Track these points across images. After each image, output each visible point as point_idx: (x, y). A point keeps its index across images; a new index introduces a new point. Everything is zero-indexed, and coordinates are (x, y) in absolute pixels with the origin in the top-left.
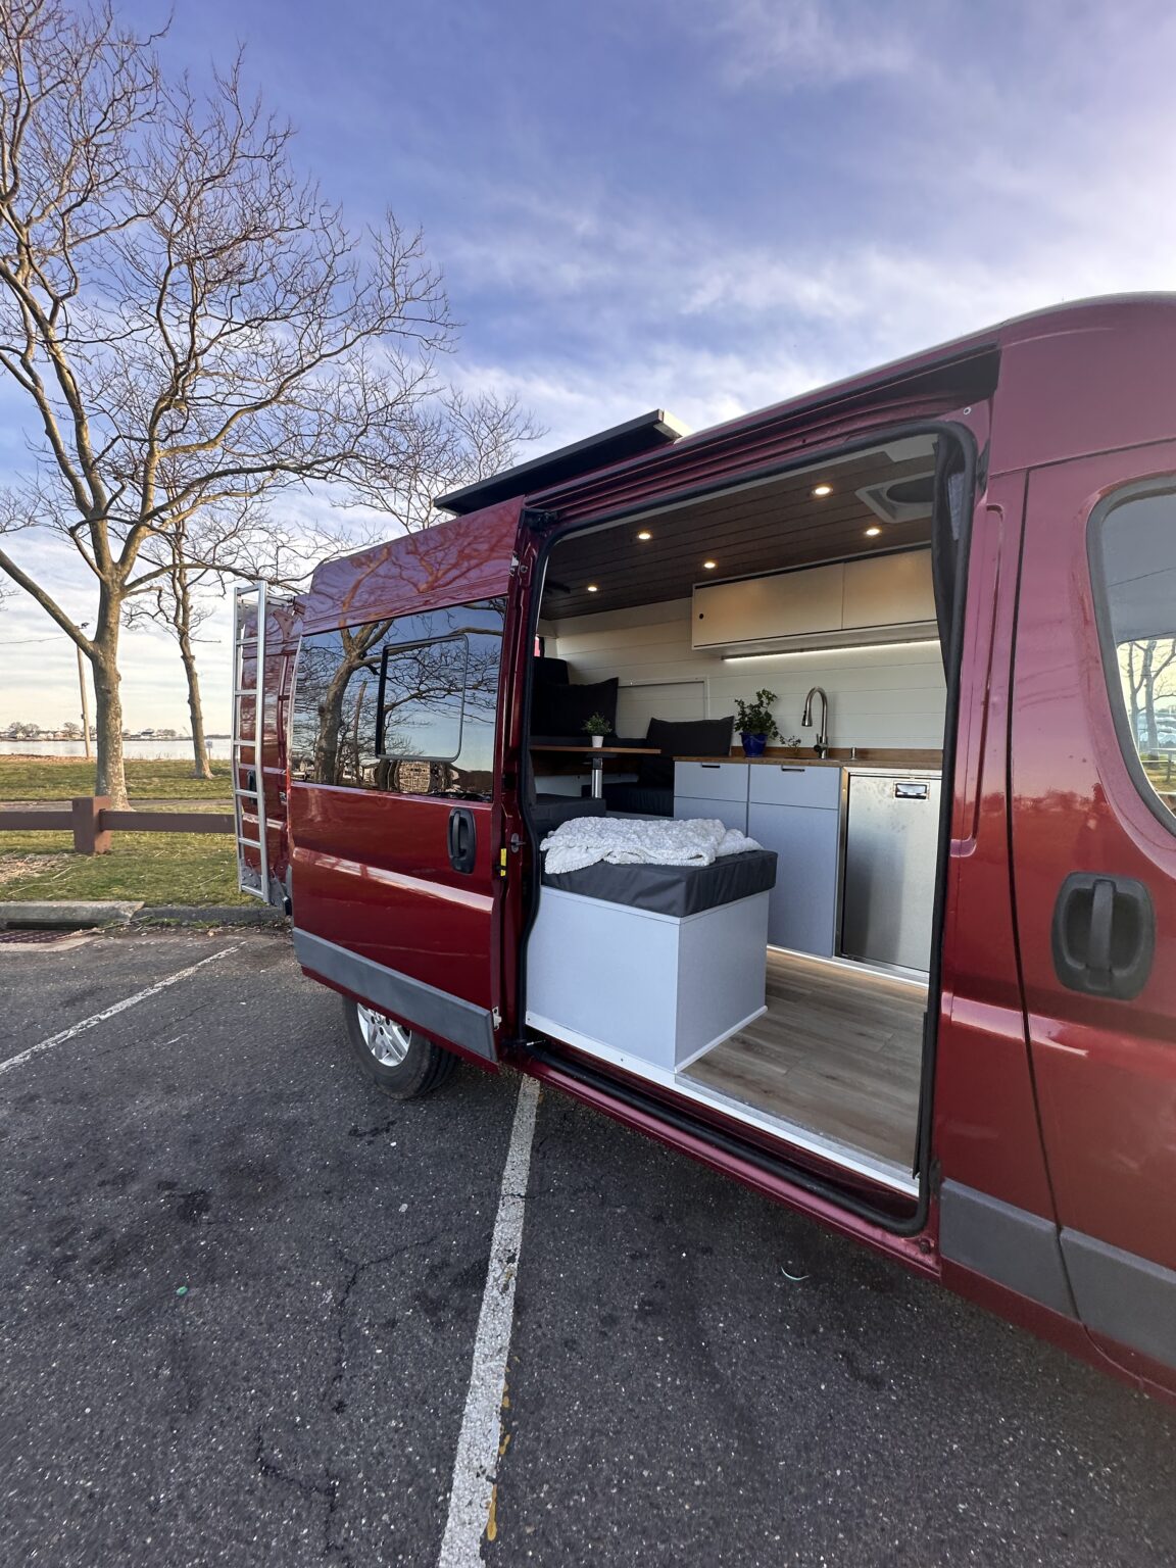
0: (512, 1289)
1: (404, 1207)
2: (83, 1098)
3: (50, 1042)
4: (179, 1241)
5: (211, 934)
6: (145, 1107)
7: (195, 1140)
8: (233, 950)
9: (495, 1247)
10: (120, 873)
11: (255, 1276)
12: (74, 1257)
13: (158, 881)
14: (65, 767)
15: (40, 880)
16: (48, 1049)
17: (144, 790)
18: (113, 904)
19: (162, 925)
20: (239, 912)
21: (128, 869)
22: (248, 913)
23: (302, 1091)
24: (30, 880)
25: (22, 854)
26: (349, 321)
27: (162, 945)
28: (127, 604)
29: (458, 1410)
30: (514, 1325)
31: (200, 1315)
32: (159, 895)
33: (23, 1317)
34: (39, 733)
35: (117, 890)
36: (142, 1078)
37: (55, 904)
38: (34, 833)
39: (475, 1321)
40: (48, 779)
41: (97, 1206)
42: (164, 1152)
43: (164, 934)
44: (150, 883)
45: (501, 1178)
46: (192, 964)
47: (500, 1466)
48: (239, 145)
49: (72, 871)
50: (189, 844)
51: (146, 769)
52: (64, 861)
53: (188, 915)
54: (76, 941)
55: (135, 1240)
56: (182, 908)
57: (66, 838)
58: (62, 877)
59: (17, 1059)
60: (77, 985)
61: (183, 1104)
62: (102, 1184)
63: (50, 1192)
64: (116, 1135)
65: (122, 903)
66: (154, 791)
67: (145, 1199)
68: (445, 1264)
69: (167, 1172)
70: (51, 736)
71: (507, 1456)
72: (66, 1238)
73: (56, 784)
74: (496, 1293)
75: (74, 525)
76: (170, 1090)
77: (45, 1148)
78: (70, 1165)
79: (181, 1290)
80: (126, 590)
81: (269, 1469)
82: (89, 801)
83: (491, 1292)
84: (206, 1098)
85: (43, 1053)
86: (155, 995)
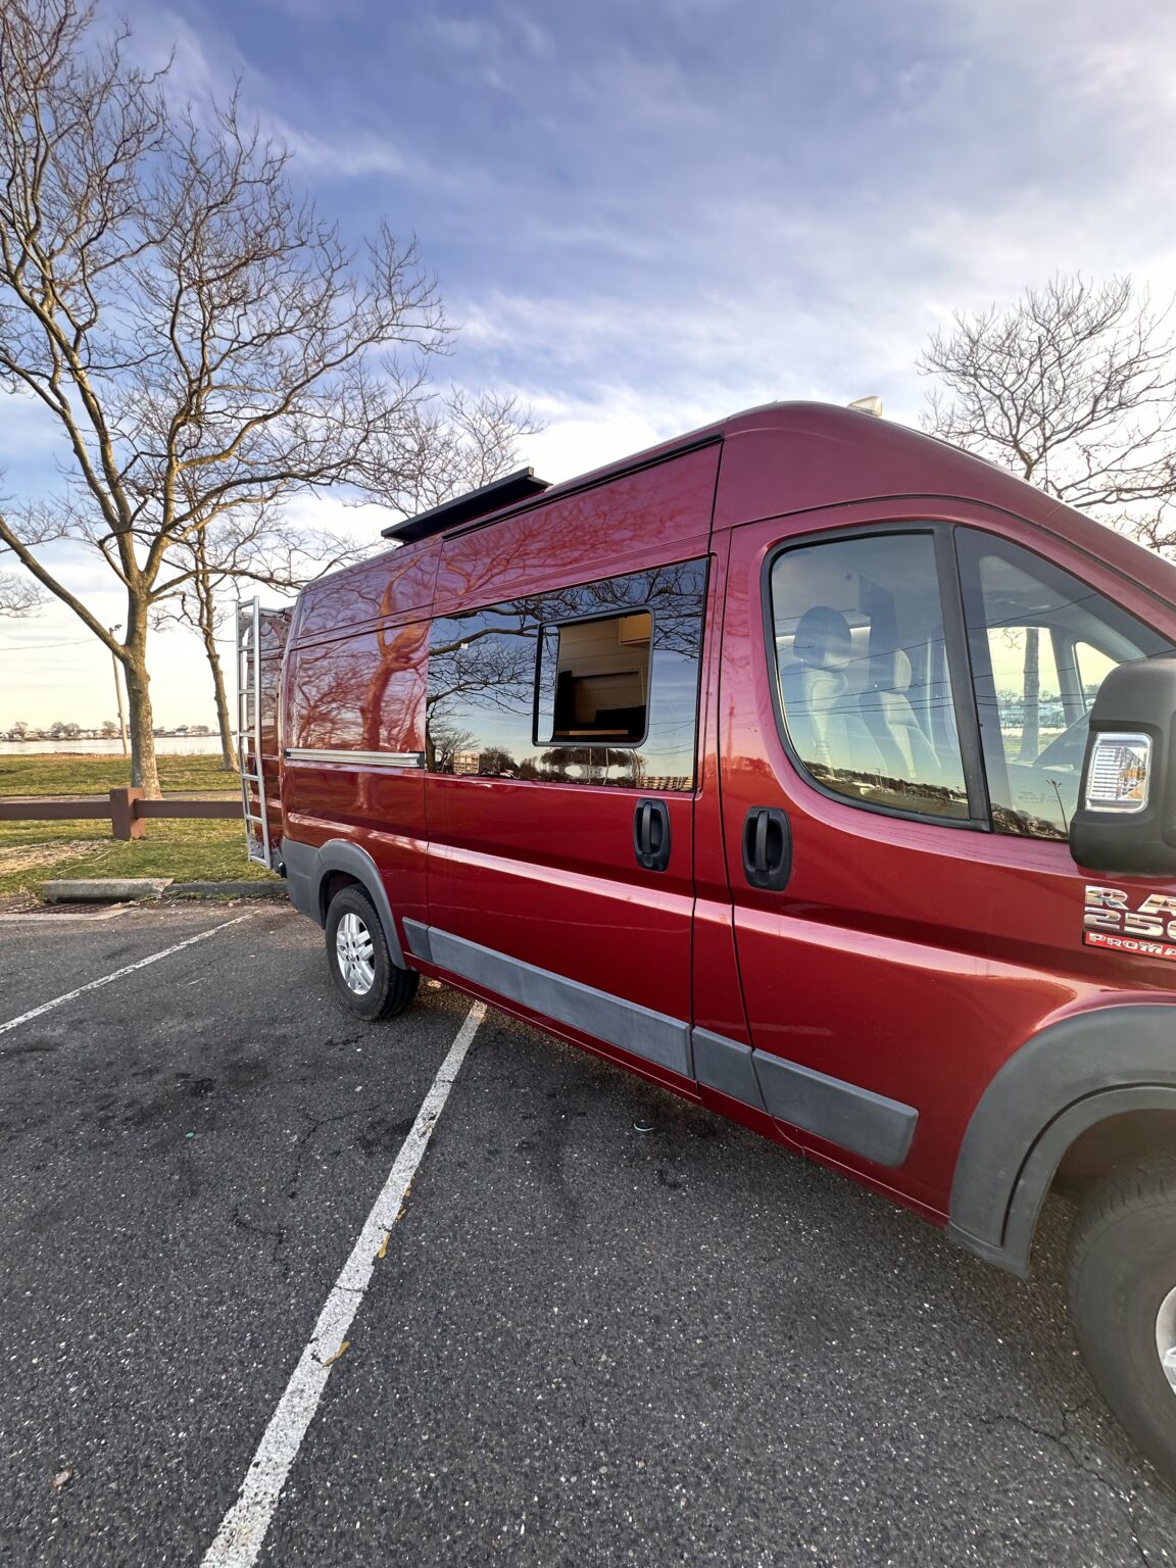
0: (428, 1135)
1: (359, 1088)
2: (121, 1021)
3: (95, 984)
4: (190, 1107)
5: (231, 905)
6: (169, 1028)
7: (206, 1048)
8: (247, 917)
9: (422, 1111)
10: (152, 855)
11: (244, 1127)
12: (113, 1117)
13: (186, 861)
14: (104, 763)
15: (84, 861)
16: (93, 989)
17: (177, 783)
18: (146, 880)
19: (189, 898)
20: (255, 886)
21: (160, 852)
22: (263, 887)
23: (293, 1016)
24: (75, 862)
25: (68, 840)
26: (350, 330)
27: (187, 914)
28: (154, 608)
29: (374, 1197)
30: (424, 1154)
31: (201, 1148)
32: (187, 872)
33: (78, 1148)
34: (79, 731)
35: (150, 869)
36: (167, 1009)
37: (97, 882)
38: (78, 822)
39: (397, 1152)
40: (89, 776)
41: (129, 1088)
42: (182, 1055)
43: (190, 905)
44: (179, 863)
45: (437, 1070)
46: (213, 927)
47: (395, 1225)
48: (240, 171)
49: (111, 853)
50: (214, 829)
51: (180, 765)
52: (105, 846)
53: (211, 889)
54: (116, 910)
55: (158, 1108)
56: (206, 883)
57: (104, 825)
58: (103, 859)
59: (69, 996)
60: (116, 944)
61: (199, 1025)
62: (135, 1075)
63: (96, 1080)
64: (146, 1045)
65: (154, 880)
66: (185, 784)
67: (166, 1084)
68: (383, 1120)
69: (183, 1068)
70: (91, 735)
71: (403, 1219)
72: (109, 1106)
73: (96, 779)
74: (416, 1137)
75: (102, 538)
76: (189, 1016)
77: (92, 1053)
78: (110, 1064)
79: (190, 1135)
80: (152, 597)
81: (241, 1224)
82: (124, 793)
83: (413, 1135)
84: (216, 1021)
85: (89, 992)
86: (181, 950)
